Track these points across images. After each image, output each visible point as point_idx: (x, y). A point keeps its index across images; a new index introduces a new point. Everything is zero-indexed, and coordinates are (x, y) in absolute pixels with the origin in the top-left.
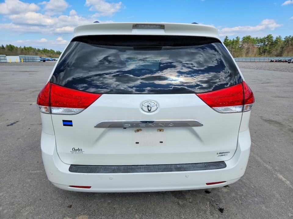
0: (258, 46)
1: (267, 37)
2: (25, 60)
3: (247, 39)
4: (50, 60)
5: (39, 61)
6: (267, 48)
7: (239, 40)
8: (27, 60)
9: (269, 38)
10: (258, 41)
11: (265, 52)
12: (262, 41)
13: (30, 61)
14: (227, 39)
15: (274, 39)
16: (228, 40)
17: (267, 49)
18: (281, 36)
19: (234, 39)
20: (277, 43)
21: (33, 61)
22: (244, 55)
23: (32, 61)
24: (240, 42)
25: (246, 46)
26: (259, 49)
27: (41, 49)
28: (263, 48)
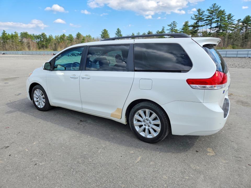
0: (36, 41)
1: (42, 35)
3: (25, 35)
6: (44, 43)
7: (17, 35)
9: (43, 35)
10: (35, 37)
11: (43, 47)
12: (38, 37)
14: (5, 32)
15: (48, 37)
16: (6, 34)
17: (44, 45)
18: (52, 35)
19: (12, 33)
20: (50, 40)
22: (26, 48)
24: (19, 37)
25: (25, 40)
26: (38, 44)
28: (41, 43)
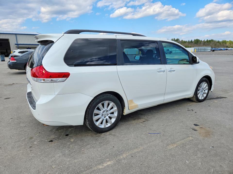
2: (197, 51)
4: (223, 50)
5: (210, 50)
8: (199, 51)
13: (202, 51)
21: (205, 51)
23: (203, 51)
27: (221, 41)
